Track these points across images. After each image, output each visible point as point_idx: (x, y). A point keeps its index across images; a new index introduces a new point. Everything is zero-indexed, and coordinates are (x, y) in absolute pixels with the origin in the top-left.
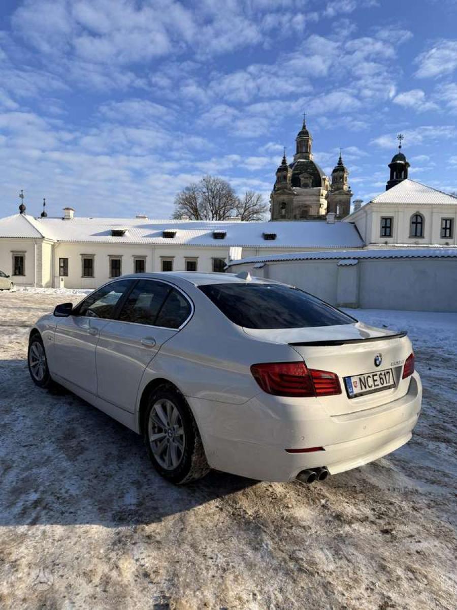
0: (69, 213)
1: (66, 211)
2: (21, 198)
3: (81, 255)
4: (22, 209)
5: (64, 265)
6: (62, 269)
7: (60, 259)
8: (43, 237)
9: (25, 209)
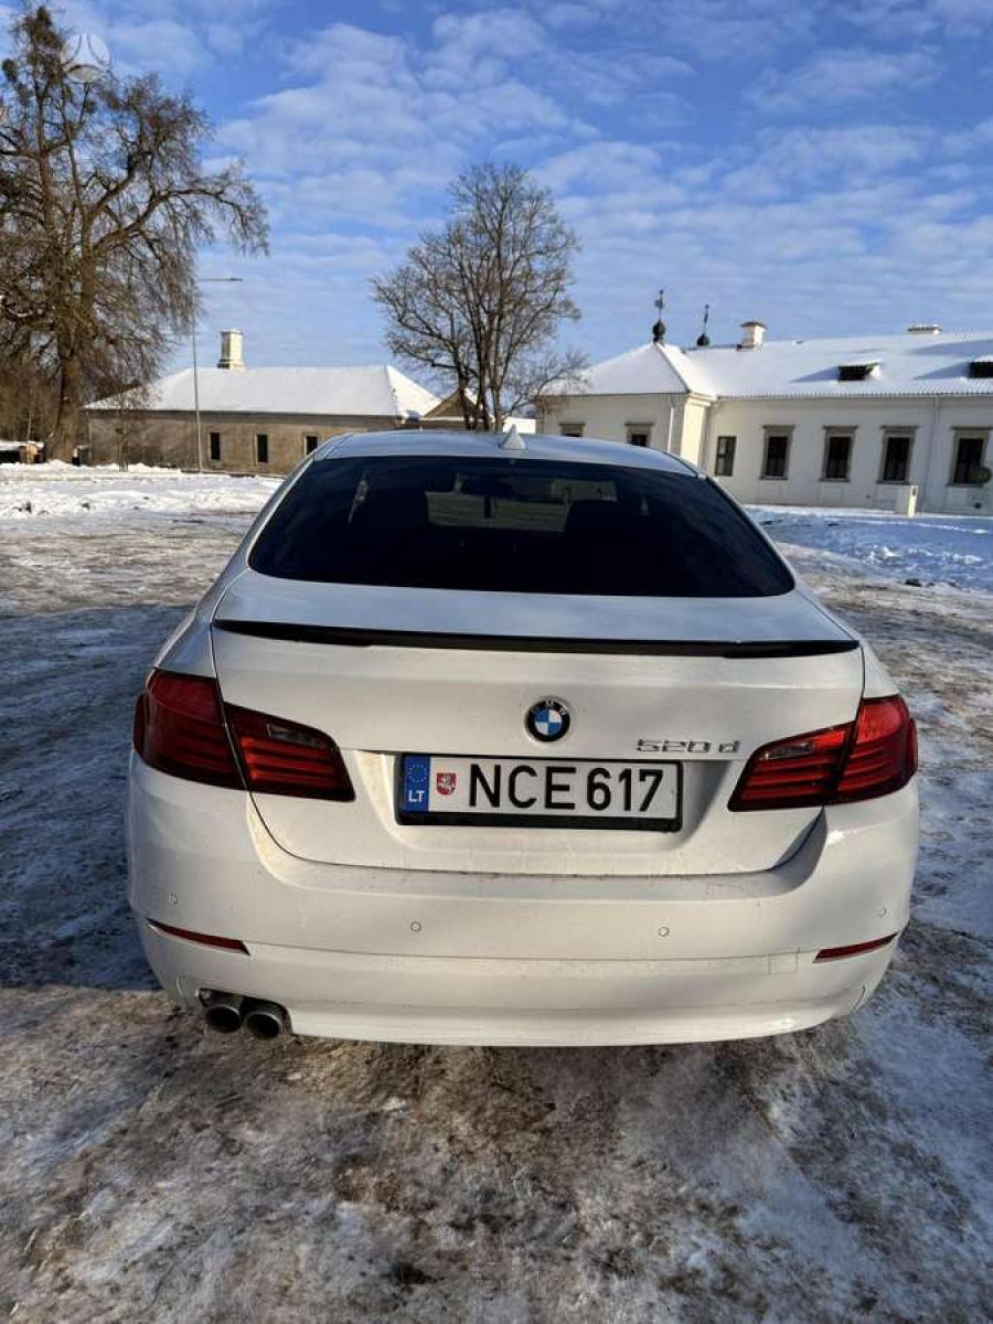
0: (753, 333)
1: (748, 329)
2: (657, 309)
3: (765, 427)
4: (658, 332)
5: (727, 450)
6: (721, 461)
7: (720, 438)
8: (688, 391)
9: (663, 332)
